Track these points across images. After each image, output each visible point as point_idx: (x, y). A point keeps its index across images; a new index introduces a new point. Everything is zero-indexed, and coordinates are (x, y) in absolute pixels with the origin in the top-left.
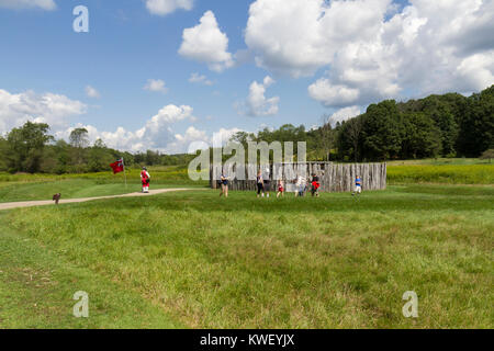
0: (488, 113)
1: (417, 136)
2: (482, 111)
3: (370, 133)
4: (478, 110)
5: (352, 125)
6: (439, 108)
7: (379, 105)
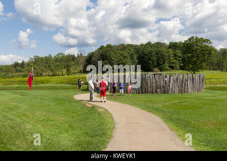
1: (124, 61)
4: (146, 52)
5: (95, 55)
6: (129, 50)
7: (107, 46)
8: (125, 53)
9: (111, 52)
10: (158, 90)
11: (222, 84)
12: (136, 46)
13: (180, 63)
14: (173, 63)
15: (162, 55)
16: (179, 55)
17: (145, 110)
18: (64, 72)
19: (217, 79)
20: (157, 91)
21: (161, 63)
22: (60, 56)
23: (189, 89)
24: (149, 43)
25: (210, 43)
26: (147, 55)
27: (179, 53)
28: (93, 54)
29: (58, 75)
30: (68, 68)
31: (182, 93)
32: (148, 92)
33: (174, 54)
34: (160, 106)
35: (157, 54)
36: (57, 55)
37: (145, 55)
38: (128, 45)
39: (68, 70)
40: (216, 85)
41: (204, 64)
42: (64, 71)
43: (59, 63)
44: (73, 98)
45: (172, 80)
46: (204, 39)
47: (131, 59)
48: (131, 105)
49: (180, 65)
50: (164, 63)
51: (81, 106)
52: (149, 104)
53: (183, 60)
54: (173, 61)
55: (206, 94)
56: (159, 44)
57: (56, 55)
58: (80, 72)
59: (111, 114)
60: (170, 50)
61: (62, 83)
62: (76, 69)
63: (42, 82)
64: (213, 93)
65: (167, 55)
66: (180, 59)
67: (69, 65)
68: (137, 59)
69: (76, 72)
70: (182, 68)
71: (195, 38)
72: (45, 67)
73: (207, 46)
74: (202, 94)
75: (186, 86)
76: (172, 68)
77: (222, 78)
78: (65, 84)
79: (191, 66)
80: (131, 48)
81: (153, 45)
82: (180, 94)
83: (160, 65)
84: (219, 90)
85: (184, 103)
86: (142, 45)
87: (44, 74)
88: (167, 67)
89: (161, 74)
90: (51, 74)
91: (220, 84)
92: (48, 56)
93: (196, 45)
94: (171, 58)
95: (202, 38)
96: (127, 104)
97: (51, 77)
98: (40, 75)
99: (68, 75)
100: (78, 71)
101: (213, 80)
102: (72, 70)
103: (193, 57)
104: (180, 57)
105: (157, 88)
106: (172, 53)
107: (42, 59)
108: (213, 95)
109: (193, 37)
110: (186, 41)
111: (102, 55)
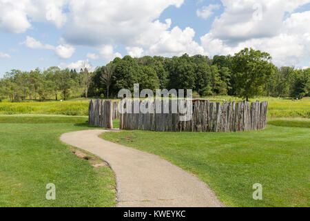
0: (186, 70)
1: (148, 81)
2: (183, 69)
3: (118, 78)
4: (181, 68)
5: (105, 71)
6: (156, 65)
7: (124, 59)
8: (151, 69)
9: (131, 67)
10: (199, 126)
11: (288, 117)
12: (166, 59)
13: (229, 85)
14: (218, 85)
15: (203, 74)
16: (227, 73)
17: (178, 165)
18: (58, 96)
19: (280, 109)
20: (196, 128)
21: (202, 85)
22: (54, 71)
23: (246, 125)
24: (185, 56)
25: (269, 58)
26: (182, 73)
27: (227, 71)
28: (103, 69)
29: (49, 100)
30: (64, 88)
31: (235, 131)
32: (183, 129)
33: (220, 73)
34: (205, 155)
35: (196, 71)
36: (48, 70)
37: (179, 73)
38: (155, 57)
39: (64, 92)
40: (281, 119)
41: (261, 88)
42: (59, 93)
43: (51, 81)
44: (58, 140)
45: (220, 110)
46: (262, 52)
47: (159, 78)
48: (155, 153)
49: (227, 89)
50: (206, 85)
51: (65, 156)
52: (186, 153)
53: (232, 81)
54: (218, 83)
55: (270, 133)
56: (198, 58)
57: (46, 70)
58: (83, 96)
59: (114, 175)
60: (215, 66)
61: (53, 111)
62: (77, 91)
63: (21, 111)
64: (281, 131)
65: (210, 73)
66: (228, 80)
67: (66, 85)
68: (168, 78)
69: (77, 95)
70: (231, 93)
71: (249, 50)
72: (30, 87)
73: (265, 63)
74: (265, 133)
75: (241, 120)
76: (217, 92)
77: (288, 108)
78: (57, 113)
79: (243, 90)
80: (159, 62)
81: (191, 59)
82: (233, 132)
83: (200, 87)
84: (286, 126)
85: (242, 150)
86: (174, 58)
87: (28, 98)
88: (210, 92)
89: (204, 101)
90: (38, 98)
91: (285, 116)
92: (34, 70)
93: (250, 61)
94: (216, 78)
95: (259, 51)
96: (148, 151)
97: (39, 103)
98: (20, 99)
99: (65, 99)
100: (79, 95)
101: (274, 111)
102: (71, 92)
103: (246, 77)
104: (228, 77)
105: (197, 122)
106: (217, 71)
107: (24, 75)
108: (281, 134)
109: (246, 49)
110: (237, 55)
111: (116, 71)
